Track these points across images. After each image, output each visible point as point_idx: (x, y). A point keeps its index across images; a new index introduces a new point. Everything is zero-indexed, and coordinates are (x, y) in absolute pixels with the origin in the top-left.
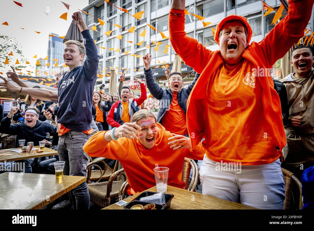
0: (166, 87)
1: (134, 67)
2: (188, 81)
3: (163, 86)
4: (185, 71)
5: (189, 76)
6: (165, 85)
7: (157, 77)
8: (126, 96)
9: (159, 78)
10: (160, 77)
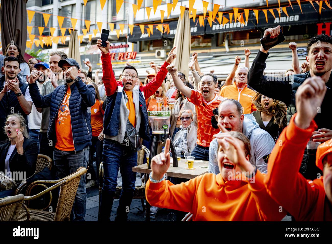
0: (161, 58)
1: (107, 21)
2: (198, 50)
3: (156, 56)
4: (194, 32)
5: (199, 40)
6: (160, 54)
7: (147, 40)
8: (131, 82)
9: (150, 43)
10: (151, 41)
